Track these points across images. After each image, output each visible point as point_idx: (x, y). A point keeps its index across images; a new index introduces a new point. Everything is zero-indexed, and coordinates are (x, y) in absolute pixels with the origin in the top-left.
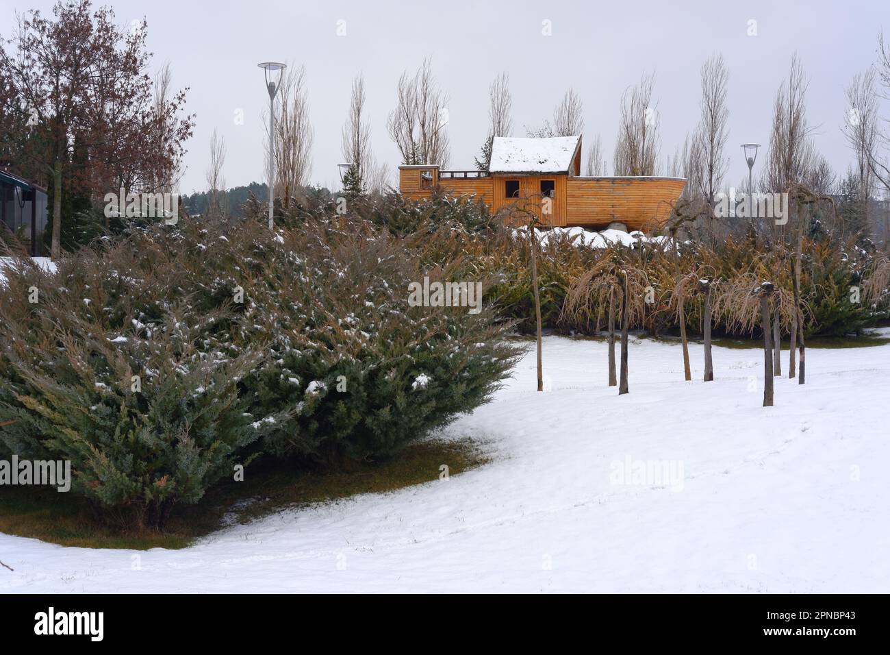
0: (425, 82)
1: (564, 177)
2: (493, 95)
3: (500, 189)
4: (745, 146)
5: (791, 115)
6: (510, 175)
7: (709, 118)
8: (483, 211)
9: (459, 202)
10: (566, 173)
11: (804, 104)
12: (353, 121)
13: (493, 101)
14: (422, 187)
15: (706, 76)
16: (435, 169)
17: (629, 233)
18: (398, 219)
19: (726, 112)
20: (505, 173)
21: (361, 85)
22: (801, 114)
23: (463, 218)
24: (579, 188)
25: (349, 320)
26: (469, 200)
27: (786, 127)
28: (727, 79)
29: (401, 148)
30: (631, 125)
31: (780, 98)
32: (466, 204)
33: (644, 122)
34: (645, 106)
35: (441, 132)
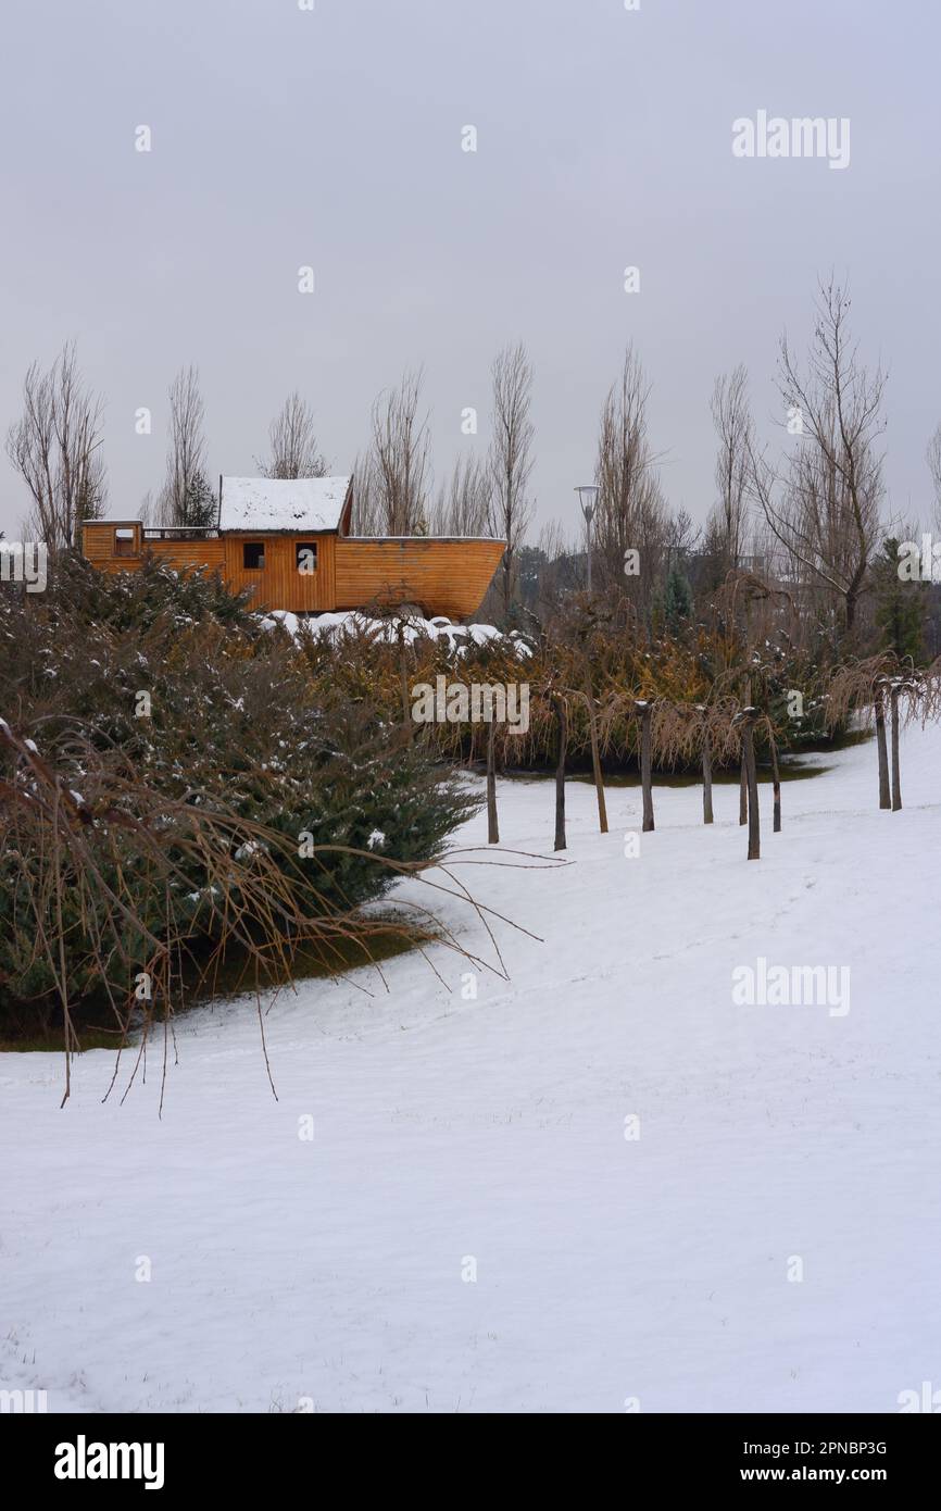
0: (66, 379)
1: (330, 538)
2: (175, 399)
3: (235, 557)
4: (580, 489)
5: (625, 435)
6: (250, 535)
7: (506, 438)
8: (219, 590)
9: (181, 577)
10: (334, 532)
11: (645, 419)
13: (175, 409)
14: (118, 553)
15: (499, 375)
16: (137, 526)
17: (429, 620)
18: (97, 605)
19: (530, 430)
20: (244, 531)
22: (641, 435)
23: (189, 603)
24: (353, 553)
25: (274, 764)
26: (197, 574)
27: (618, 452)
28: (531, 381)
29: (30, 481)
30: (389, 446)
31: (609, 411)
32: (194, 579)
33: (407, 444)
34: (409, 421)
35: (93, 456)
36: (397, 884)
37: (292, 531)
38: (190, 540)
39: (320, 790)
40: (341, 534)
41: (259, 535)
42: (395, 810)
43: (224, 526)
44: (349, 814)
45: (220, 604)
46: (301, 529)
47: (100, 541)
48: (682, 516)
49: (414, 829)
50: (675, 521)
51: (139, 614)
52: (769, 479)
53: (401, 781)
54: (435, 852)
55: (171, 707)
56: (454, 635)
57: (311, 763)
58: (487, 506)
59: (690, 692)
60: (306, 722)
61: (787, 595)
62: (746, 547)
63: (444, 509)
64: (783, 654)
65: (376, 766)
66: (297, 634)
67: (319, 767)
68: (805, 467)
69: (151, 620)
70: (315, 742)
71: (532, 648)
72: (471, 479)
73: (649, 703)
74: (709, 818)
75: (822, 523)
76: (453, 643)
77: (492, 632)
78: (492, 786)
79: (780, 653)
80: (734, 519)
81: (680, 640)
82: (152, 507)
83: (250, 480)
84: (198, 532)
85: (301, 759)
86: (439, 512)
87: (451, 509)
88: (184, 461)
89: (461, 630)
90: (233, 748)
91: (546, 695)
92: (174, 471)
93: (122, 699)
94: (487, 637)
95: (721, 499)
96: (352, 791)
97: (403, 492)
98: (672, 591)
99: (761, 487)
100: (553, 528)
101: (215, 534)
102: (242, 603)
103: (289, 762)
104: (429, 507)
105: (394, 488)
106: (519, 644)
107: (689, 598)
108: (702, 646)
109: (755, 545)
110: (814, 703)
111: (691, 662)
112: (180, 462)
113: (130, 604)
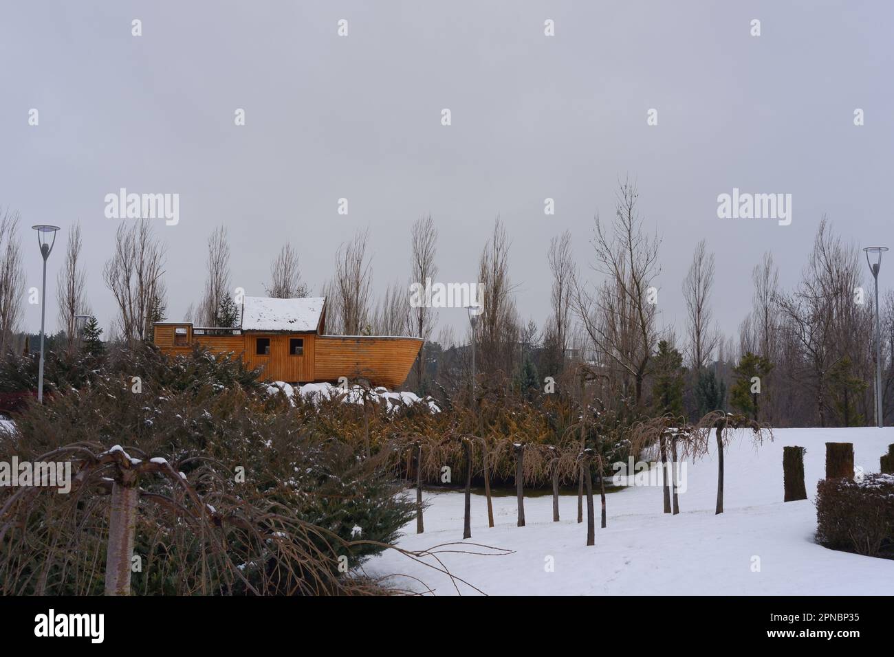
0: (143, 232)
1: (312, 336)
2: (211, 246)
3: (251, 347)
5: (494, 273)
7: (419, 273)
8: (241, 368)
9: (217, 359)
10: (314, 332)
11: (507, 264)
12: (69, 269)
13: (211, 252)
14: (176, 343)
15: (416, 235)
16: (187, 327)
17: (373, 388)
18: (164, 376)
19: (435, 268)
20: (257, 331)
21: (77, 234)
22: (504, 273)
23: (221, 376)
24: (326, 346)
25: (292, 482)
26: (228, 358)
27: (490, 284)
28: (436, 238)
29: (117, 296)
30: (346, 278)
31: (484, 259)
32: (225, 361)
33: (357, 276)
34: (359, 262)
35: (158, 281)
36: (367, 560)
37: (287, 331)
38: (222, 336)
39: (321, 499)
40: (319, 333)
41: (266, 333)
42: (368, 512)
43: (245, 328)
44: (338, 515)
45: (242, 377)
46: (294, 330)
47: (164, 335)
48: (531, 324)
49: (379, 524)
50: (527, 328)
51: (190, 382)
52: (588, 302)
53: (371, 493)
54: (392, 539)
55: (225, 444)
56: (389, 399)
57: (315, 482)
58: (408, 316)
59: (540, 437)
60: (311, 456)
61: (607, 377)
62: (569, 344)
63: (379, 318)
64: (599, 413)
65: (356, 484)
66: (291, 397)
67: (320, 485)
68: (606, 294)
69: (198, 386)
70: (317, 468)
71: (440, 408)
72: (396, 299)
73: (522, 445)
74: (556, 518)
75: (617, 330)
76: (389, 405)
77: (415, 397)
78: (419, 496)
79: (596, 412)
80: (563, 327)
81: (534, 403)
82: (194, 313)
83: (261, 299)
84: (226, 331)
85: (309, 479)
86: (376, 319)
87: (383, 317)
88: (216, 286)
89: (395, 396)
90: (266, 472)
91: (460, 440)
92: (210, 291)
93: (195, 439)
94: (413, 401)
95: (554, 314)
96: (341, 500)
97: (354, 306)
98: (525, 372)
99: (583, 308)
100: (447, 331)
101: (239, 332)
102: (256, 376)
103: (301, 481)
104: (370, 315)
105: (349, 304)
106: (432, 404)
107: (536, 377)
108: (548, 407)
109: (574, 343)
110: (619, 444)
111: (541, 418)
112: (214, 286)
113: (184, 376)
